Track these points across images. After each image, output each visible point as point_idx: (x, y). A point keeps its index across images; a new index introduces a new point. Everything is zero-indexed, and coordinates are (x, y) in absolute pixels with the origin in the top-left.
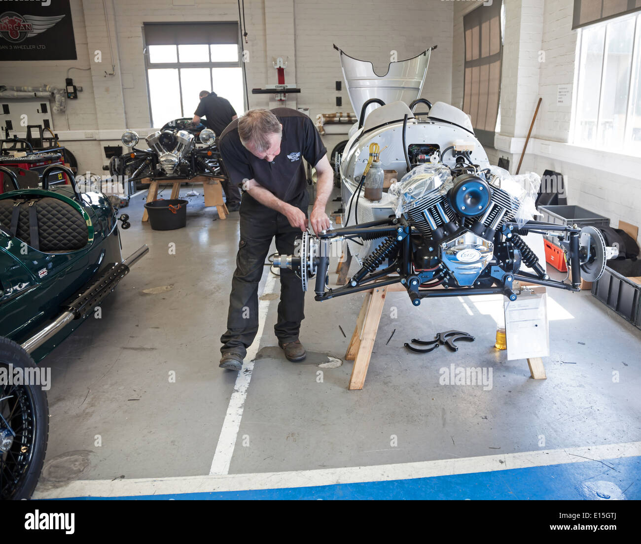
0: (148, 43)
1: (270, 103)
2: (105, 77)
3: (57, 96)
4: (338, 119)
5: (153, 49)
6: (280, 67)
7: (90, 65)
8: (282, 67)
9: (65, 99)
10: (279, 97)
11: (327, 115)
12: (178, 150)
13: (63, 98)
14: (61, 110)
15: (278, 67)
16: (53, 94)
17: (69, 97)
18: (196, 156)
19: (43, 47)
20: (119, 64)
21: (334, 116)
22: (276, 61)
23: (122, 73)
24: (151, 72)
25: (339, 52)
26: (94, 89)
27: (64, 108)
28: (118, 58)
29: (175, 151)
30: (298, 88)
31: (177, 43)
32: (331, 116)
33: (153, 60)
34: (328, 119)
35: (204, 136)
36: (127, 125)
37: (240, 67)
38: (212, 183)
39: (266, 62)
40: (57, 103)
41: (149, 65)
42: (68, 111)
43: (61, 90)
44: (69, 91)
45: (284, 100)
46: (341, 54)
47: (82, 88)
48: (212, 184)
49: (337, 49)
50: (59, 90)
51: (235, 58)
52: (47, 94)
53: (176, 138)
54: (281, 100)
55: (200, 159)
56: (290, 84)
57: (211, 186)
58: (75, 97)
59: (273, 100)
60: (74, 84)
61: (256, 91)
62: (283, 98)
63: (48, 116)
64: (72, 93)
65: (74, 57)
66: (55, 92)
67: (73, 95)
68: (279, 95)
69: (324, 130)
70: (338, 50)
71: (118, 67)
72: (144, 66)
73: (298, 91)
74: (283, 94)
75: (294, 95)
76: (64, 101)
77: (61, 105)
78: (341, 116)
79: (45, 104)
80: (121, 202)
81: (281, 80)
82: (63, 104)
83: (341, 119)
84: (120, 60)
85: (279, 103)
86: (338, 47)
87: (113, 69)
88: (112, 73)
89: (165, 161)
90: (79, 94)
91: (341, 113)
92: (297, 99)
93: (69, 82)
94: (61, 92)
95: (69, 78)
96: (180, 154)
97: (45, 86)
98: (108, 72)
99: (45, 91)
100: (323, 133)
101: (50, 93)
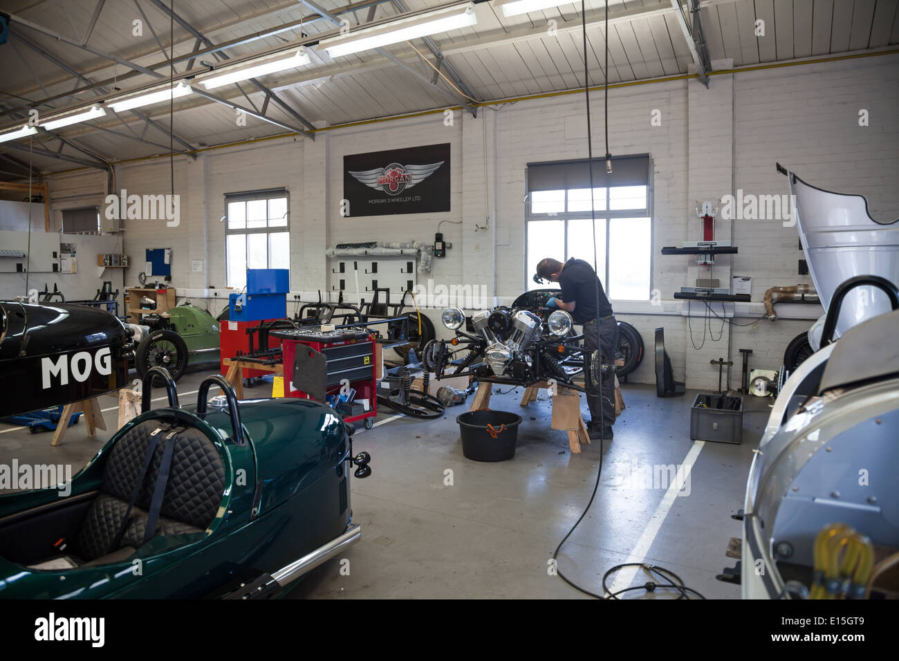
0: (530, 188)
1: (689, 268)
2: (476, 231)
3: (423, 254)
4: (801, 295)
5: (536, 195)
6: (706, 215)
7: (462, 218)
8: (710, 214)
9: (432, 258)
10: (702, 259)
11: (781, 289)
12: (515, 340)
13: (430, 256)
14: (426, 270)
15: (704, 215)
16: (419, 251)
17: (436, 255)
18: (541, 351)
19: (418, 198)
20: (494, 216)
21: (794, 290)
22: (701, 207)
23: (496, 227)
24: (532, 225)
25: (788, 178)
26: (464, 245)
27: (430, 267)
28: (494, 208)
29: (510, 341)
30: (735, 246)
31: (566, 187)
32: (789, 290)
33: (536, 209)
34: (783, 295)
35: (554, 321)
36: (496, 292)
37: (649, 217)
38: (565, 393)
39: (687, 209)
40: (422, 262)
41: (529, 216)
42: (434, 272)
43: (430, 246)
44: (437, 248)
45: (709, 265)
46: (795, 182)
47: (451, 244)
48: (564, 395)
49: (784, 172)
50: (426, 247)
51: (642, 204)
52: (413, 251)
53: (512, 322)
54: (705, 264)
55: (547, 355)
56: (721, 240)
57: (564, 396)
58: (443, 255)
59: (692, 263)
60: (445, 240)
61: (668, 251)
62: (709, 261)
63: (412, 277)
64: (440, 250)
65: (447, 208)
66: (422, 249)
67: (441, 252)
68: (703, 256)
69: (774, 312)
70: (786, 174)
71: (493, 219)
72: (524, 218)
73: (733, 250)
74: (709, 256)
75: (728, 256)
76: (430, 259)
77: (426, 265)
78: (807, 292)
79: (412, 263)
80: (454, 398)
81: (708, 234)
82: (429, 263)
83: (805, 295)
84: (496, 210)
85: (702, 268)
86: (786, 168)
87: (487, 221)
88: (484, 226)
89: (493, 354)
90: (447, 252)
91: (806, 286)
92: (732, 263)
93: (439, 237)
94: (429, 249)
95: (440, 232)
96: (516, 347)
97: (413, 242)
98: (480, 226)
99: (412, 248)
100: (773, 316)
101: (417, 251)
